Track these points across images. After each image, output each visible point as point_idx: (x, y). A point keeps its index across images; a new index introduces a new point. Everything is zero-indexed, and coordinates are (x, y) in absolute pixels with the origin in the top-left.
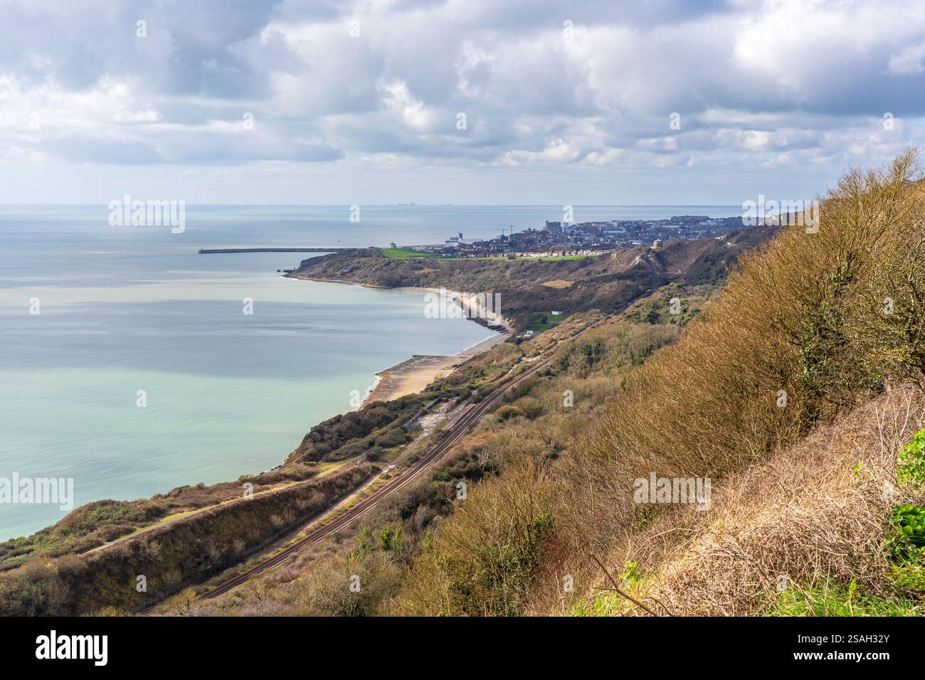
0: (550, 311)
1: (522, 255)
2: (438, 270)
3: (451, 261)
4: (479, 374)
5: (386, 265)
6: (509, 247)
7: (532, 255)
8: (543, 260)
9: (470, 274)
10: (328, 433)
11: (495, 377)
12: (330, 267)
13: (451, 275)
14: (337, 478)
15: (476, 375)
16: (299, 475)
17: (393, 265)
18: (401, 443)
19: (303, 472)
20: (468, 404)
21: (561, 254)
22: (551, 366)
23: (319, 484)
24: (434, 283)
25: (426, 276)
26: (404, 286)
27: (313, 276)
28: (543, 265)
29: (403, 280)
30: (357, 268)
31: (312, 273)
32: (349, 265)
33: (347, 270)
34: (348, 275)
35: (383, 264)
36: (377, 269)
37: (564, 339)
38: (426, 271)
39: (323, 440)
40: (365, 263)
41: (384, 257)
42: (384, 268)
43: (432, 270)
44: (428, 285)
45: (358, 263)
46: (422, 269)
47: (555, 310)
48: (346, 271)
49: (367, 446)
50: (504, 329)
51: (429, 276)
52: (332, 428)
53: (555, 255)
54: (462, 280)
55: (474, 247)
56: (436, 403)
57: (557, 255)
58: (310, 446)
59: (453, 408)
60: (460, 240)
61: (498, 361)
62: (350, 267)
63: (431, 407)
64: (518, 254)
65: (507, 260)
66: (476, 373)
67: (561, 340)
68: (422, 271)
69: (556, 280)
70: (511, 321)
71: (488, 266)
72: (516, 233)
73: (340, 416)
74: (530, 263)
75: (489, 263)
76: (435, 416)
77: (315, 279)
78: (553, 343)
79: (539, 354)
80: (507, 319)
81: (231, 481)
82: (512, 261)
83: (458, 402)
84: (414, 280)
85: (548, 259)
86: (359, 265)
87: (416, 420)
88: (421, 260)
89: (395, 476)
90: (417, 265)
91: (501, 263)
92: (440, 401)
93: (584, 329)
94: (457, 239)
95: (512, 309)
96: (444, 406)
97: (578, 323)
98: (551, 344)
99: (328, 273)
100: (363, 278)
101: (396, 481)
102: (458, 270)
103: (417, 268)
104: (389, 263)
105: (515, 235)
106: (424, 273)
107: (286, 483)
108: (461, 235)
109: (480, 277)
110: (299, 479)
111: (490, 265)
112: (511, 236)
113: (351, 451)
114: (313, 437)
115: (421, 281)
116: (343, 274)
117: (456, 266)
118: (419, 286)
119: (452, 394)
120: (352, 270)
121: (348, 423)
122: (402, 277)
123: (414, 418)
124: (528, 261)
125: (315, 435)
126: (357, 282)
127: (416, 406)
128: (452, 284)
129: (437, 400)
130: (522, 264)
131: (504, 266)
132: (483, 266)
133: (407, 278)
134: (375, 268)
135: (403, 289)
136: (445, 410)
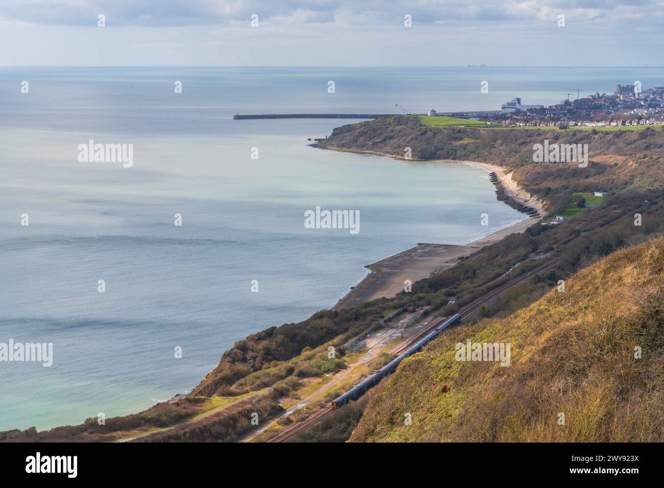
0: (592, 192)
1: (576, 125)
2: (479, 141)
3: (493, 131)
4: (470, 274)
5: (422, 135)
6: (568, 115)
7: (587, 124)
8: (598, 129)
9: (513, 146)
10: (252, 350)
11: (485, 280)
12: (361, 136)
13: (492, 146)
14: (214, 423)
15: (466, 276)
16: (164, 418)
17: (429, 134)
18: (328, 371)
19: (173, 414)
20: (436, 317)
21: (620, 123)
22: (559, 267)
23: (185, 433)
24: (472, 156)
25: (464, 147)
26: (439, 158)
27: (342, 146)
28: (597, 136)
29: (438, 152)
30: (390, 138)
31: (342, 142)
32: (382, 134)
33: (380, 140)
34: (380, 145)
35: (419, 133)
36: (412, 139)
37: (588, 231)
38: (466, 141)
39: (244, 360)
40: (399, 131)
41: (421, 125)
42: (420, 138)
43: (473, 141)
44: (465, 157)
45: (392, 131)
46: (462, 139)
47: (598, 191)
48: (378, 140)
49: (284, 373)
50: (536, 212)
51: (468, 147)
52: (258, 344)
53: (614, 124)
54: (503, 153)
55: (528, 114)
56: (399, 314)
57: (615, 124)
58: (227, 367)
59: (417, 321)
60: (518, 106)
61: (502, 257)
62: (382, 137)
63: (390, 320)
64: (572, 123)
65: (557, 129)
66: (467, 272)
67: (585, 231)
68: (460, 142)
69: (608, 154)
70: (544, 203)
71: (535, 137)
72: (582, 98)
73: (274, 328)
74: (583, 134)
75: (536, 133)
76: (391, 332)
77: (344, 149)
78: (573, 236)
79: (552, 249)
80: (541, 200)
81: (74, 425)
82: (563, 131)
83: (426, 314)
84: (450, 152)
85: (604, 129)
86: (392, 134)
87: (365, 337)
88: (461, 129)
89: (298, 421)
90: (457, 134)
91: (550, 134)
92: (405, 311)
93: (619, 218)
94: (514, 104)
95: (549, 189)
96: (408, 318)
97: (615, 209)
98: (571, 237)
99: (359, 143)
100: (395, 148)
101: (295, 429)
102: (499, 142)
103: (456, 139)
104: (425, 132)
105: (580, 100)
106: (462, 144)
107: (143, 430)
108: (519, 100)
109: (524, 149)
110: (162, 425)
111: (538, 136)
112: (576, 101)
113: (258, 382)
114: (232, 356)
115: (459, 153)
116: (375, 144)
117: (498, 137)
118: (455, 159)
119: (422, 302)
120: (384, 140)
121: (280, 338)
122: (437, 149)
123: (362, 334)
124: (581, 131)
125: (236, 354)
126: (388, 153)
127: (371, 317)
128: (492, 157)
129: (400, 310)
130: (574, 135)
131: (554, 137)
132: (529, 136)
133: (442, 149)
134: (409, 138)
135: (437, 161)
136: (405, 325)
